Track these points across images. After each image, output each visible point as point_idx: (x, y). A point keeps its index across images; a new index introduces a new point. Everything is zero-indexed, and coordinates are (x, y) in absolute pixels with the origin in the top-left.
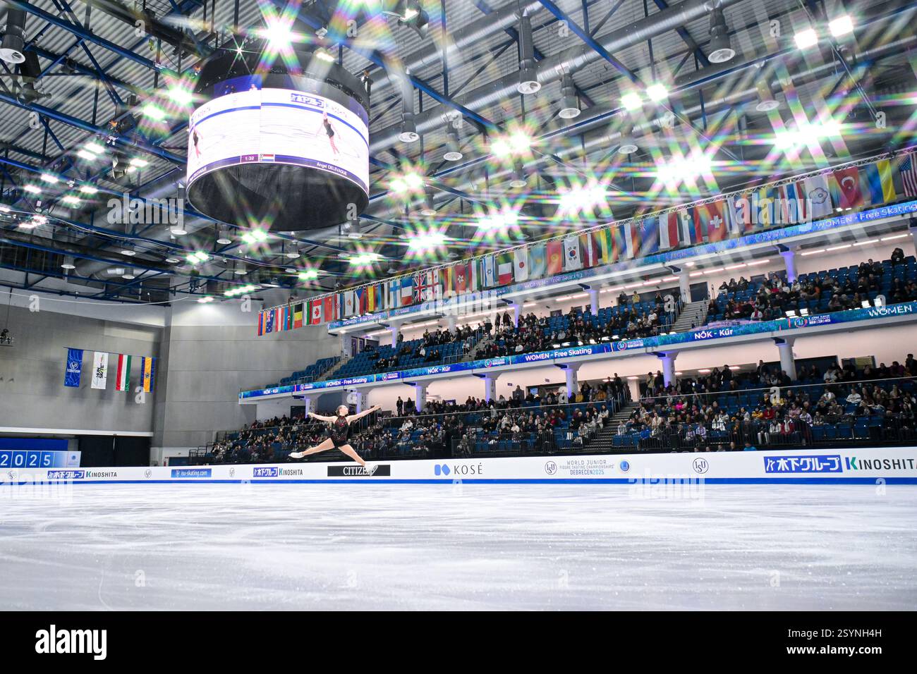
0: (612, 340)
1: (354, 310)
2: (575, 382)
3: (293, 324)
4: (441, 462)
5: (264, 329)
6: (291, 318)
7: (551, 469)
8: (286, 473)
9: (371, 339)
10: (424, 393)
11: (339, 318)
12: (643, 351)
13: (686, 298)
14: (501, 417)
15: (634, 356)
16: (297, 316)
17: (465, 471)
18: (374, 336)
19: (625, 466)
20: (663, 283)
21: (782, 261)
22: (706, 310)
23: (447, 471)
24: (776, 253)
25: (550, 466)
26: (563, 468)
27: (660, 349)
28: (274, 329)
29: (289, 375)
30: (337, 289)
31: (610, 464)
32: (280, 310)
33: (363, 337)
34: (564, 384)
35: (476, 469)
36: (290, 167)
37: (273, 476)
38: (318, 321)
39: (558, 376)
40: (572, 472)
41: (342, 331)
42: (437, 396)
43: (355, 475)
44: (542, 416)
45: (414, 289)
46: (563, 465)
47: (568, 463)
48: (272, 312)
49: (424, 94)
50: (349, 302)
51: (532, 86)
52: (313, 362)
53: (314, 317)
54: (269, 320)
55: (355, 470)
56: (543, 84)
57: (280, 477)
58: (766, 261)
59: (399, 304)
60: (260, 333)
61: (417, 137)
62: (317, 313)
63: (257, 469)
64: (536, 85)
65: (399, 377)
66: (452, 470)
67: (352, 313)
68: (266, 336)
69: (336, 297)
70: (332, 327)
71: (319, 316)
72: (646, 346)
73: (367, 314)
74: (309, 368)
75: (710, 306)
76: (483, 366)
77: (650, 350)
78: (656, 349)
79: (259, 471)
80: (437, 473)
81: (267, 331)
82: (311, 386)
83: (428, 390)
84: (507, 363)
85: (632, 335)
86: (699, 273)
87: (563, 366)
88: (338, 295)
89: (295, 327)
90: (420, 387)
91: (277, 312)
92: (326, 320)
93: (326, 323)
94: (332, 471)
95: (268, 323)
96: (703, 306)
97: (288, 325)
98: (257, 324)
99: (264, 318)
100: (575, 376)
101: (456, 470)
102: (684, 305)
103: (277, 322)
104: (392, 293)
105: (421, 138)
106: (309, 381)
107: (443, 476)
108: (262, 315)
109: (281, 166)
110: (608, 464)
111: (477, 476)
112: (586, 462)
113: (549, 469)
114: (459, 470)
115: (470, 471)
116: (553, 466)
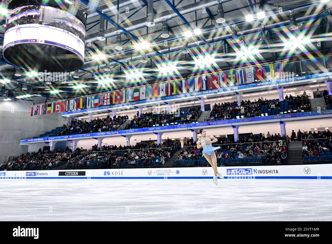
0: (175, 124)
1: (74, 108)
2: (160, 140)
3: (47, 112)
4: (107, 170)
5: (34, 113)
6: (46, 110)
7: (150, 173)
8: (40, 174)
9: (80, 120)
10: (101, 142)
11: (67, 110)
12: (186, 129)
13: (203, 109)
14: (132, 153)
15: (183, 130)
16: (49, 109)
17: (116, 173)
18: (81, 119)
19: (178, 172)
20: (195, 104)
21: (236, 98)
22: (209, 114)
23: (109, 173)
24: (235, 95)
25: (149, 172)
26: (155, 173)
27: (193, 128)
28: (38, 113)
29: (44, 133)
30: (67, 98)
31: (173, 171)
32: (41, 106)
33: (77, 118)
34: (156, 140)
35: (121, 173)
36: (50, 46)
37: (34, 175)
38: (58, 111)
39: (154, 137)
40: (158, 174)
41: (68, 116)
42: (106, 144)
43: (70, 175)
44: (147, 152)
45: (99, 100)
46: (154, 172)
47: (157, 171)
48: (38, 107)
49: (108, 22)
50: (72, 104)
51: (152, 24)
52: (55, 128)
53: (56, 109)
54: (36, 110)
55: (70, 173)
56: (156, 23)
57: (37, 176)
58: (231, 97)
59: (93, 106)
60: (32, 115)
61: (105, 39)
62: (58, 108)
63: (27, 173)
64: (153, 24)
65: (91, 136)
66: (111, 173)
67: (72, 109)
68: (34, 116)
69: (66, 101)
70: (64, 114)
71: (58, 109)
72: (187, 127)
73: (79, 109)
74: (53, 131)
75: (211, 113)
76: (125, 132)
77: (189, 128)
78: (191, 128)
79: (28, 173)
80: (105, 174)
81: (35, 114)
82: (53, 138)
83: (102, 141)
84: (135, 131)
85: (183, 122)
86: (207, 100)
87: (156, 133)
88: (67, 101)
89: (48, 113)
90: (99, 140)
91: (40, 106)
92: (61, 111)
93: (61, 112)
94: (61, 174)
95: (35, 111)
96: (208, 113)
97: (45, 112)
98: (31, 111)
99: (34, 109)
100: (161, 137)
102: (202, 112)
103: (40, 111)
104: (90, 101)
105: (106, 39)
106: (52, 136)
107: (107, 176)
108: (33, 107)
109: (46, 45)
110: (171, 171)
111: (121, 176)
112: (163, 171)
113: (149, 173)
114: (114, 173)
115: (118, 174)
116: (151, 172)
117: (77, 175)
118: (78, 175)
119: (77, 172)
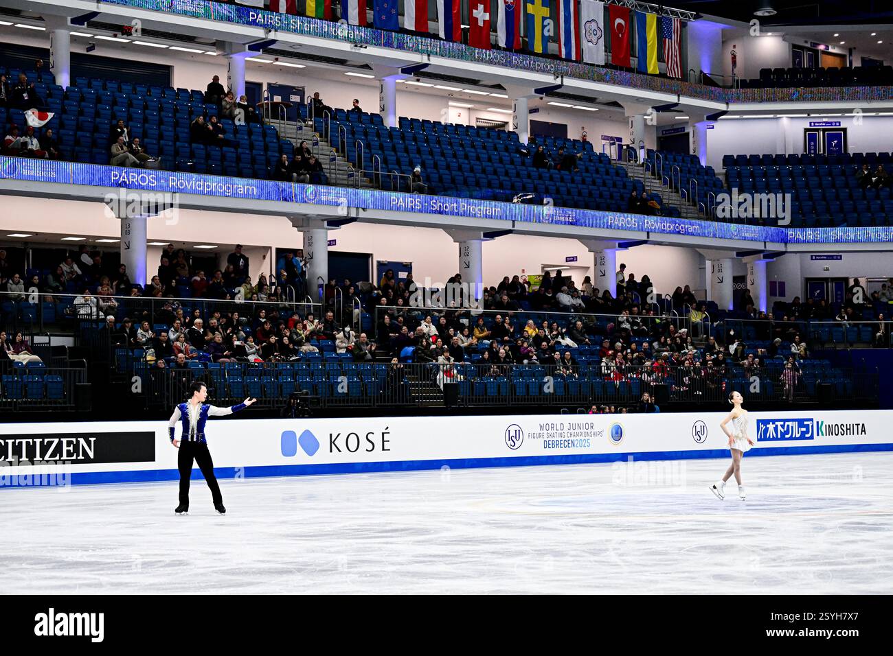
4: (298, 425)
7: (514, 438)
17: (353, 446)
26: (534, 436)
31: (598, 430)
35: (377, 439)
40: (547, 445)
46: (532, 431)
47: (542, 428)
55: (31, 448)
66: (324, 443)
80: (288, 450)
101: (332, 442)
107: (301, 458)
110: (595, 429)
111: (378, 456)
112: (566, 427)
113: (510, 438)
114: (341, 443)
115: (365, 445)
116: (519, 433)
117: (87, 460)
118: (97, 460)
119: (86, 436)
